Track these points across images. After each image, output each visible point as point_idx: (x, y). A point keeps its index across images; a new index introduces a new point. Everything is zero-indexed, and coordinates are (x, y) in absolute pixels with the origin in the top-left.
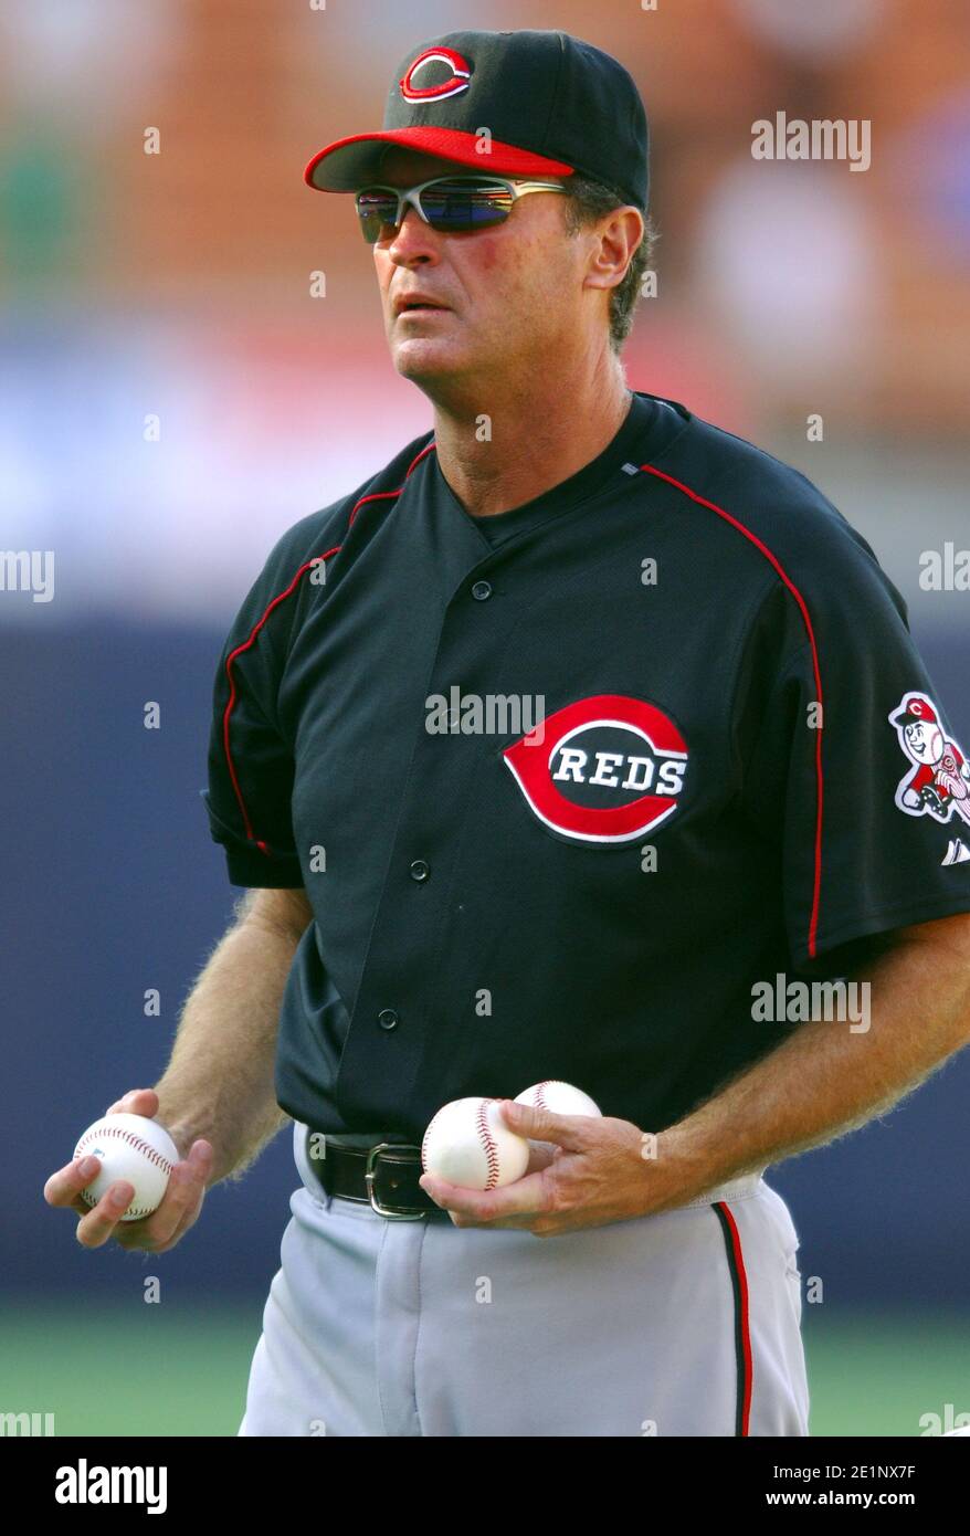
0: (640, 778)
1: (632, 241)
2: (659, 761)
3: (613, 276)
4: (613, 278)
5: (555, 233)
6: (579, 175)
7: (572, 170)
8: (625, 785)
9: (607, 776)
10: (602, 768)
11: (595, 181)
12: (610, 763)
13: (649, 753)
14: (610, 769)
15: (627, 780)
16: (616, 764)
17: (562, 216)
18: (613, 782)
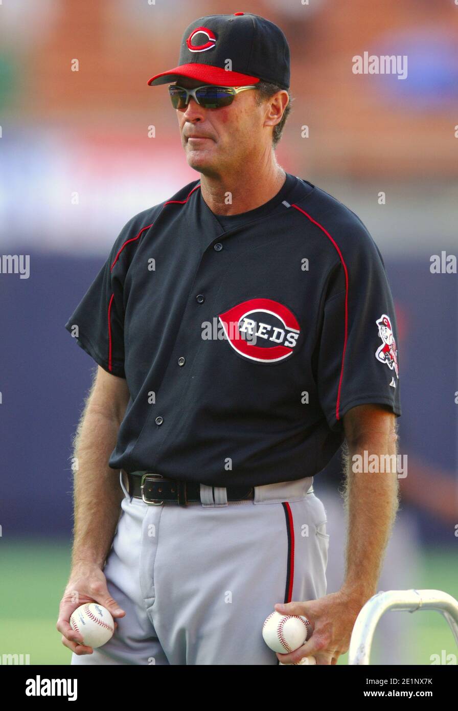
0: (278, 337)
1: (284, 103)
2: (287, 332)
3: (276, 119)
4: (276, 121)
5: (252, 106)
6: (262, 81)
7: (259, 79)
8: (271, 339)
9: (263, 333)
10: (261, 330)
11: (268, 82)
12: (265, 328)
13: (283, 328)
14: (265, 331)
15: (272, 337)
16: (268, 329)
17: (255, 98)
18: (266, 337)
